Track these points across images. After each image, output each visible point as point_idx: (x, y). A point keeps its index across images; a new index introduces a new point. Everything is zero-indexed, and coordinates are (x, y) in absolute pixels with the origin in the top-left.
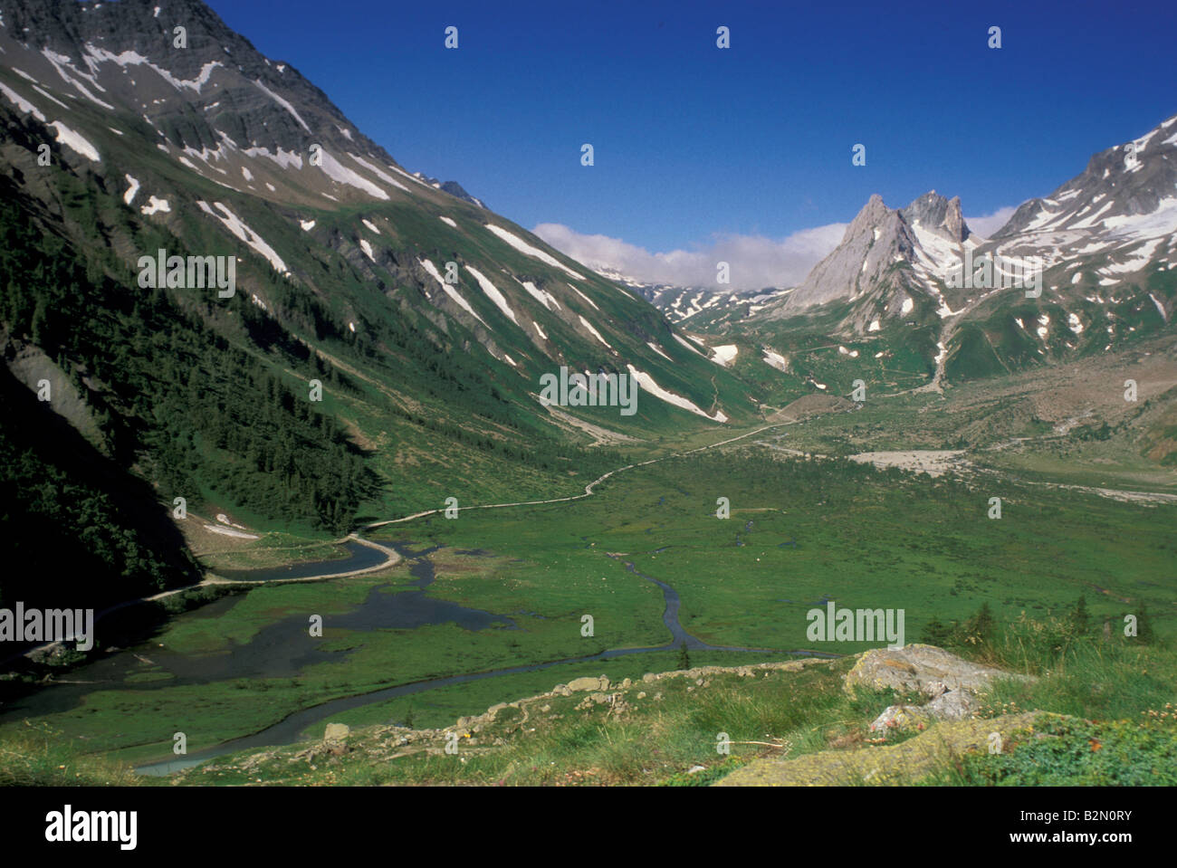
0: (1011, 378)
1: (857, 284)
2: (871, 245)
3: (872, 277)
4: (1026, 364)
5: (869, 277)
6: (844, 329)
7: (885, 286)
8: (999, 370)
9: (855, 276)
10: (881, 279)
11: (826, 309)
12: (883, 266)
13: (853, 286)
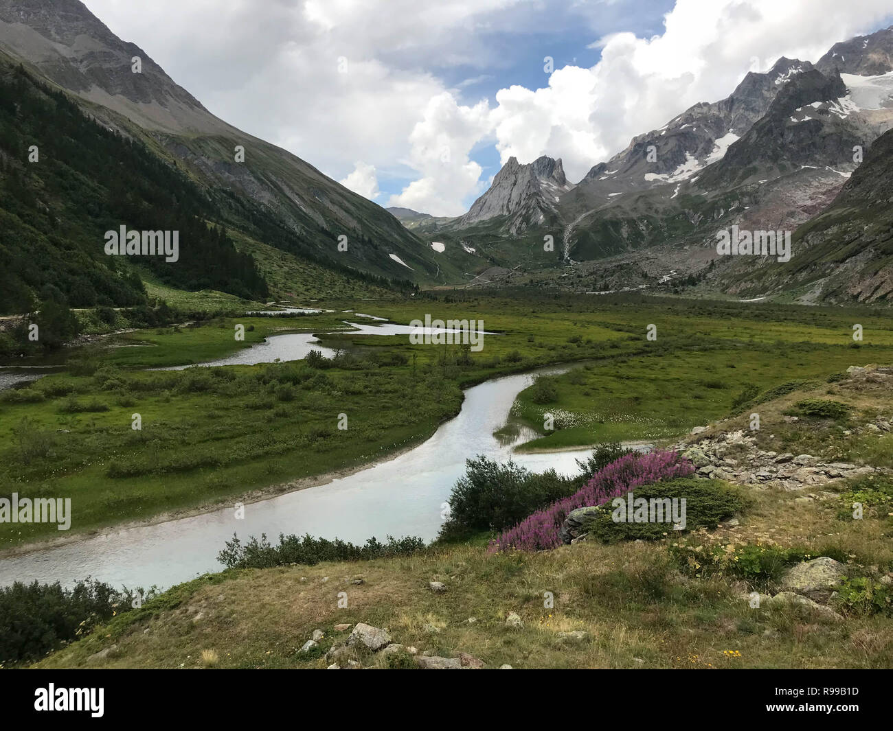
0: (610, 259)
1: (508, 207)
2: (515, 184)
3: (517, 203)
4: (617, 252)
5: (515, 202)
6: (502, 233)
7: (527, 207)
8: (602, 255)
9: (506, 202)
10: (523, 203)
11: (490, 223)
12: (524, 196)
13: (505, 208)
